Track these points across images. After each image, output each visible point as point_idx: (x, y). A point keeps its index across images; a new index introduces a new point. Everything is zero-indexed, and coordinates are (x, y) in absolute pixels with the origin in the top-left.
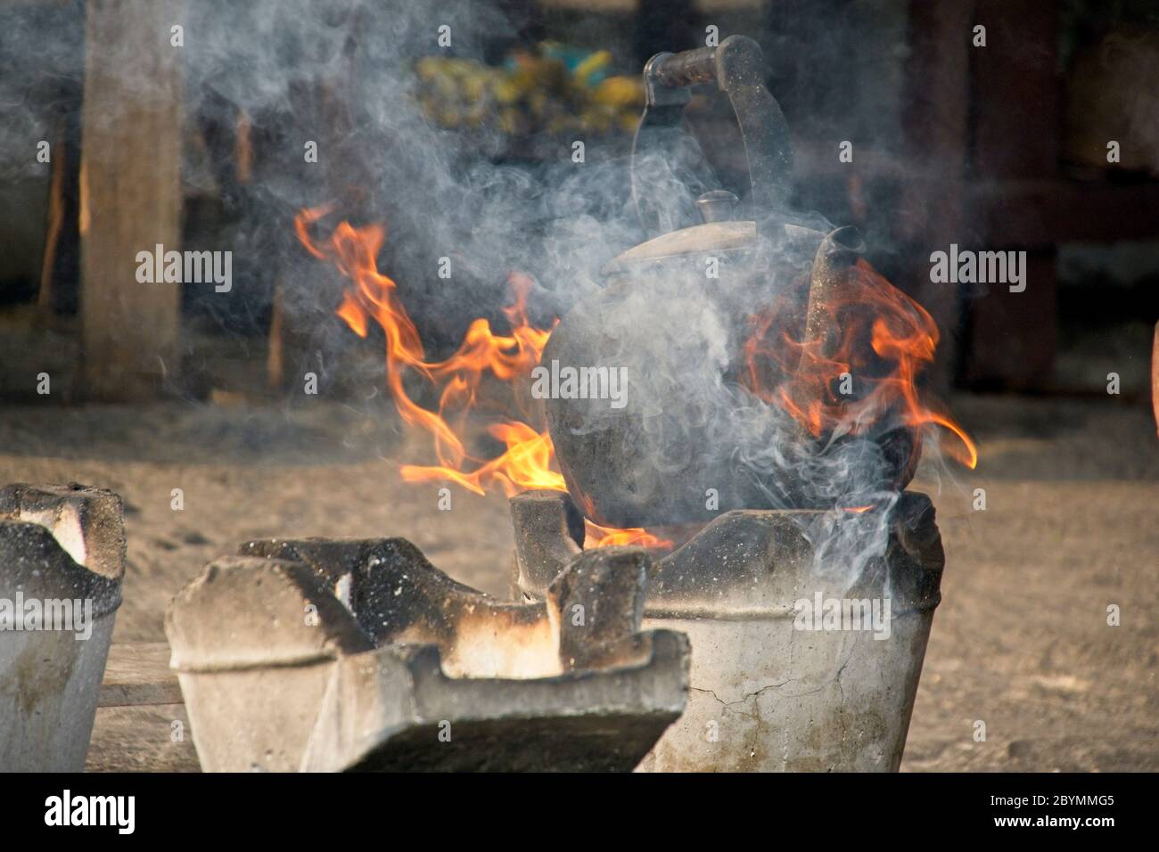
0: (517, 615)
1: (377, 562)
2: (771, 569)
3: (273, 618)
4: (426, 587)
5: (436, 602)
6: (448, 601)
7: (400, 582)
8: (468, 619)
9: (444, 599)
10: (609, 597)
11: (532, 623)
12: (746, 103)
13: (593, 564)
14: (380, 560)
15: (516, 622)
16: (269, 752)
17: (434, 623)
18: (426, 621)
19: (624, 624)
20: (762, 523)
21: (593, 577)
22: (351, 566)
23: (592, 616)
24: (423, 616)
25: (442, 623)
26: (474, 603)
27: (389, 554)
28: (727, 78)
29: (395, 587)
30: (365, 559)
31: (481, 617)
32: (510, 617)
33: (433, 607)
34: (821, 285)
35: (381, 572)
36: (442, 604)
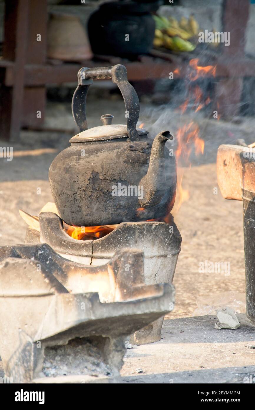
0: (90, 270)
1: (41, 252)
2: (136, 242)
3: (31, 280)
4: (57, 260)
5: (61, 265)
6: (65, 265)
7: (48, 259)
8: (72, 271)
9: (63, 265)
10: (136, 269)
11: (95, 273)
12: (124, 87)
13: (128, 257)
14: (42, 251)
15: (89, 272)
16: (26, 324)
17: (60, 273)
18: (57, 272)
19: (142, 278)
20: (134, 227)
21: (129, 261)
22: (34, 255)
23: (131, 275)
24: (56, 270)
25: (63, 272)
26: (73, 266)
27: (44, 249)
28: (116, 79)
29: (47, 261)
30: (37, 251)
31: (76, 271)
32: (87, 271)
33: (60, 267)
34: (156, 149)
35: (42, 256)
36: (62, 266)
